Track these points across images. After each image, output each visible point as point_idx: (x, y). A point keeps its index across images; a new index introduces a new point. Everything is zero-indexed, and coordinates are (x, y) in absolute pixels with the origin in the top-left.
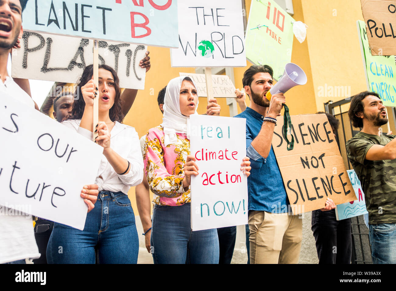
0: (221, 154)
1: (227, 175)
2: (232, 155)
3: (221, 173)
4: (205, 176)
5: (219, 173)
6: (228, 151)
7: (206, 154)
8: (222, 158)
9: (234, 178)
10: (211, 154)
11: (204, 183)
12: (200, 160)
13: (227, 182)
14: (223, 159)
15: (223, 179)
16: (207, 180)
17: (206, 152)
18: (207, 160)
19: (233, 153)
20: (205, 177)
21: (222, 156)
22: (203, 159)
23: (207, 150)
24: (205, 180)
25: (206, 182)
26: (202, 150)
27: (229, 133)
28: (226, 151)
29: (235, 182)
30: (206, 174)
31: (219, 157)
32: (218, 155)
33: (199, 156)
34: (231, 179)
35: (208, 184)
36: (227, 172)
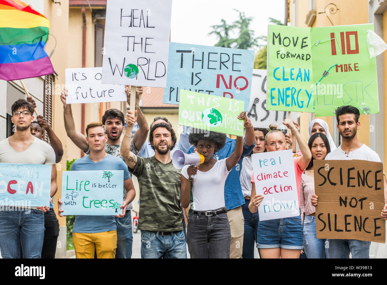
0: (275, 174)
1: (281, 187)
2: (284, 174)
5: (275, 186)
7: (265, 176)
9: (286, 188)
10: (268, 176)
12: (261, 180)
13: (282, 191)
14: (277, 177)
15: (278, 189)
16: (267, 191)
17: (265, 174)
18: (265, 179)
20: (265, 190)
21: (277, 175)
22: (263, 179)
24: (266, 191)
25: (266, 193)
26: (262, 174)
27: (280, 161)
28: (279, 172)
29: (287, 191)
30: (266, 188)
31: (274, 177)
32: (273, 176)
33: (260, 178)
34: (284, 189)
35: (268, 193)
36: (281, 185)
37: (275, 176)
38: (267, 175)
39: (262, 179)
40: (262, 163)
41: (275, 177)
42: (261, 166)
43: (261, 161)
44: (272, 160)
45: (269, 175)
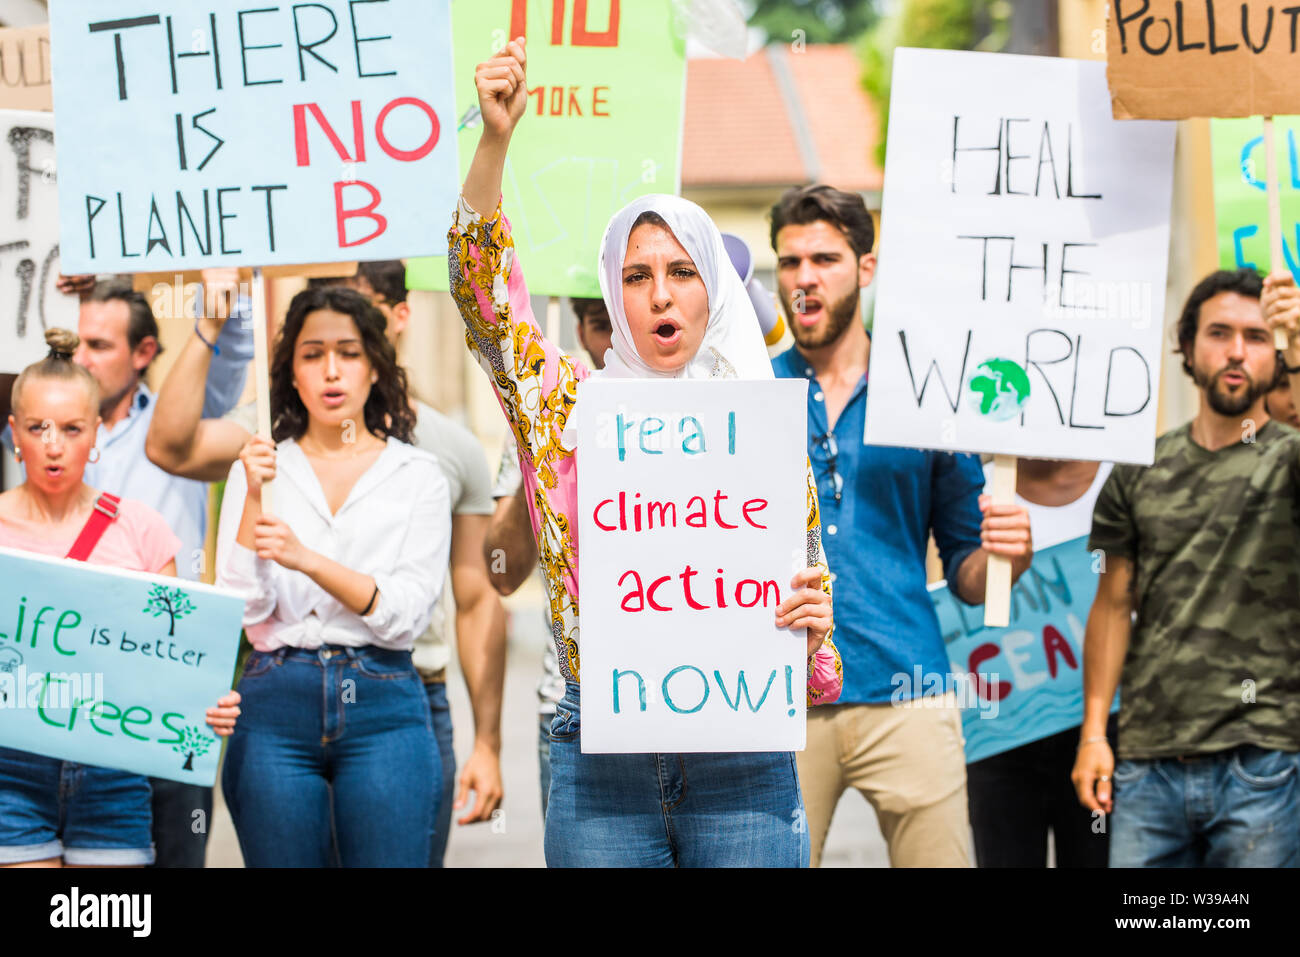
0: (697, 507)
1: (719, 582)
2: (745, 511)
3: (695, 573)
4: (631, 580)
5: (687, 574)
6: (725, 497)
7: (638, 509)
8: (701, 522)
9: (749, 593)
10: (656, 512)
11: (626, 605)
12: (614, 528)
13: (721, 603)
14: (704, 525)
15: (704, 591)
16: (639, 593)
17: (638, 501)
18: (638, 528)
19: (748, 507)
20: (630, 585)
21: (703, 515)
22: (624, 526)
23: (638, 495)
24: (633, 595)
25: (634, 602)
26: (622, 496)
27: (732, 437)
28: (718, 497)
29: (751, 605)
30: (636, 574)
31: (688, 520)
32: (683, 513)
33: (609, 515)
34: (738, 595)
35: (642, 608)
36: (720, 571)
37: (697, 520)
38: (651, 508)
39: (618, 525)
40: (631, 435)
41: (693, 521)
42: (622, 452)
43: (626, 421)
44: (689, 428)
45: (661, 510)
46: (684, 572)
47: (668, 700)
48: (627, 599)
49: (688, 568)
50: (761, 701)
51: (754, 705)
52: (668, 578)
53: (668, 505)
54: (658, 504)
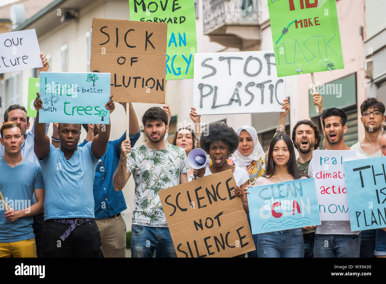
0: (335, 174)
1: (339, 188)
3: (335, 187)
5: (333, 187)
7: (324, 174)
10: (327, 175)
12: (319, 178)
13: (340, 192)
14: (336, 178)
15: (336, 190)
16: (324, 190)
17: (324, 173)
18: (324, 178)
20: (323, 189)
21: (336, 176)
22: (321, 178)
23: (324, 172)
25: (323, 192)
26: (321, 172)
27: (342, 161)
28: (339, 173)
29: (345, 193)
30: (324, 187)
31: (333, 177)
32: (332, 175)
33: (319, 176)
34: (343, 191)
35: (325, 193)
36: (339, 186)
37: (335, 177)
38: (326, 174)
40: (323, 161)
41: (334, 177)
42: (321, 164)
43: (322, 158)
44: (334, 159)
45: (328, 175)
46: (332, 186)
47: (329, 211)
48: (322, 192)
49: (333, 186)
50: (347, 211)
51: (346, 212)
52: (329, 188)
53: (330, 174)
54: (328, 174)
